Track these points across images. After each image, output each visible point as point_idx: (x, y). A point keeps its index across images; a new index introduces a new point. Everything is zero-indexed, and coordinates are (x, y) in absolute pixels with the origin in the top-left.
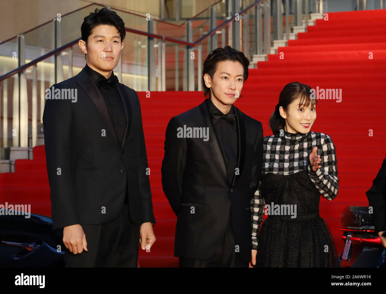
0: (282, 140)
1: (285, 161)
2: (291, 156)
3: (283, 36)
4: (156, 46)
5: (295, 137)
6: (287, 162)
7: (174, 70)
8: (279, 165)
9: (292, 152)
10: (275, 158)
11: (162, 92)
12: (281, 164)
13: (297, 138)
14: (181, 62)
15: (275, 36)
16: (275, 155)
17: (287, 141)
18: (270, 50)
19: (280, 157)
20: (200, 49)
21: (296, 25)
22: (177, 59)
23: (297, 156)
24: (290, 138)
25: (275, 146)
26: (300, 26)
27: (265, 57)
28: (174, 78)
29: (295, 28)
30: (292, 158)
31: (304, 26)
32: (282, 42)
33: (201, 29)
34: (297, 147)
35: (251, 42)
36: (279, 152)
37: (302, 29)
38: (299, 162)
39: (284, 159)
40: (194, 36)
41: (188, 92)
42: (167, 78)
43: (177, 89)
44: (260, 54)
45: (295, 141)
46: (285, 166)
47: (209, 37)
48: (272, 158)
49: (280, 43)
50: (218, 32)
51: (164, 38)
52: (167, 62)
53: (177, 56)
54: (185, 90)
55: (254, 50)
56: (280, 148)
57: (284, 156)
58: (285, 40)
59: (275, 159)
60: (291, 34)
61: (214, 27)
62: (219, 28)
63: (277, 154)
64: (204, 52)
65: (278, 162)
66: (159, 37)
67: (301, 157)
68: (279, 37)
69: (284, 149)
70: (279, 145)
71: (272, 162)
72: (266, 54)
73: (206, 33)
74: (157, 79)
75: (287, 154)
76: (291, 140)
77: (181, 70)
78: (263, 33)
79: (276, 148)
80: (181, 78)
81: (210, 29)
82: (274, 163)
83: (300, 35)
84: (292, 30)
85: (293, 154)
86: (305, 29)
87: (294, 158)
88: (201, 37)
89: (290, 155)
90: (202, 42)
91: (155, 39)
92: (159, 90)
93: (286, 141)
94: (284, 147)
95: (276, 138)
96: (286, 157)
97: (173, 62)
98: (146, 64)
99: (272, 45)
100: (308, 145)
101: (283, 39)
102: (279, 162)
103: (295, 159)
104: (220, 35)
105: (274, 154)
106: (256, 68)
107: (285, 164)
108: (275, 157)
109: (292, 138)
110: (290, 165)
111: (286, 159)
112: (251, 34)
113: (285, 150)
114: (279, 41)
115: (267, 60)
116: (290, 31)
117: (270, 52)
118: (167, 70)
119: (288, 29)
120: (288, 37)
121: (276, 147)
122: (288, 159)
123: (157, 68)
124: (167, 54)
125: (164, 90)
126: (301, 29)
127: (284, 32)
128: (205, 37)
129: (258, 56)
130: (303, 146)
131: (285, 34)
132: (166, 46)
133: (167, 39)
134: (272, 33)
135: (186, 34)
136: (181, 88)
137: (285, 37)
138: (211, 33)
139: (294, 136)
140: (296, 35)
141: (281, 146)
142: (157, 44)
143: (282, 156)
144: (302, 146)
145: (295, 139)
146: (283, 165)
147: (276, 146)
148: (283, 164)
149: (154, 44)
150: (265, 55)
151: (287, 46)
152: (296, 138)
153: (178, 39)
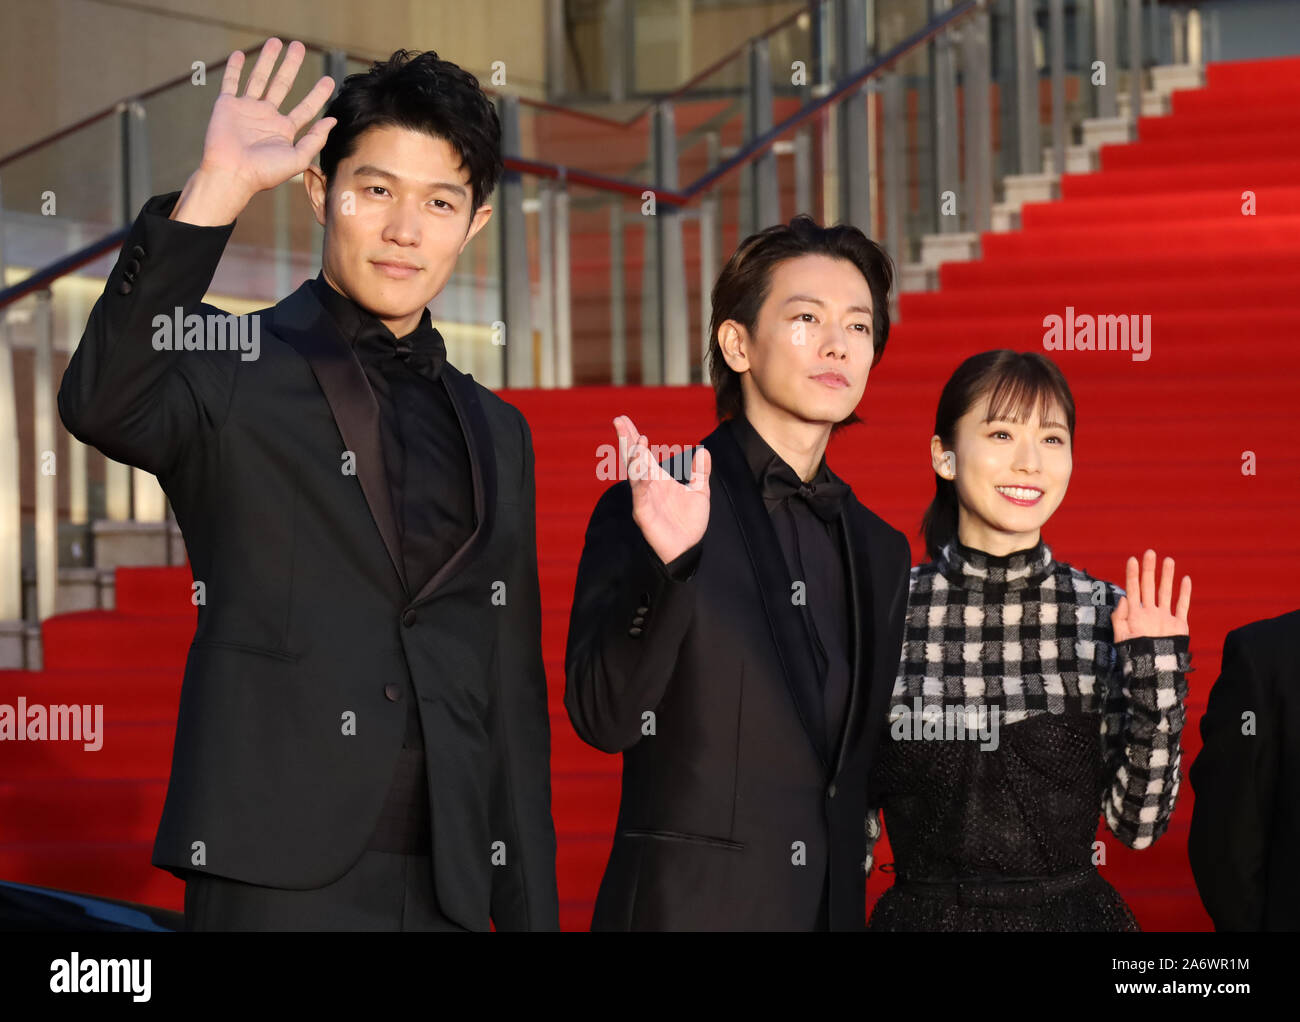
0: (950, 586)
1: (967, 670)
2: (988, 651)
3: (1042, 158)
4: (530, 206)
5: (1002, 570)
6: (974, 674)
7: (604, 301)
8: (945, 688)
9: (993, 633)
10: (927, 657)
11: (557, 393)
12: (952, 680)
13: (1012, 575)
14: (633, 268)
15: (1009, 159)
16: (924, 647)
17: (973, 587)
18: (990, 215)
19: (945, 652)
20: (707, 216)
21: (1094, 114)
22: (616, 257)
23: (1013, 652)
24: (982, 573)
25: (924, 608)
26: (1108, 115)
27: (972, 245)
28: (605, 335)
29: (1088, 124)
30: (994, 658)
31: (1126, 117)
32: (1039, 185)
33: (712, 138)
34: (1012, 614)
35: (913, 184)
36: (941, 635)
37: (1118, 128)
38: (1024, 679)
39: (963, 663)
40: (684, 164)
41: (665, 391)
42: (579, 336)
43: (619, 378)
44: (952, 231)
45: (1005, 586)
46: (967, 690)
47: (745, 169)
48: (914, 656)
49: (1030, 189)
50: (780, 147)
51: (562, 174)
52: (575, 270)
53: (616, 245)
54: (651, 379)
55: (925, 219)
56: (944, 619)
57: (962, 650)
58: (1050, 175)
59: (927, 661)
60: (1072, 150)
61: (765, 125)
62: (783, 129)
63: (934, 641)
64: (725, 227)
65: (941, 672)
66: (543, 171)
67: (1030, 658)
68: (1025, 162)
69: (963, 619)
70: (941, 604)
71: (917, 673)
72: (973, 229)
73: (731, 151)
74: (537, 336)
75: (974, 641)
76: (986, 583)
77: (633, 301)
78: (962, 148)
79: (927, 617)
80: (633, 332)
81: (746, 134)
82: (926, 679)
83: (1109, 156)
84: (1078, 136)
85: (996, 644)
86: (1131, 129)
87: (1001, 662)
88: (712, 167)
89: (984, 648)
90: (717, 187)
91: (529, 181)
92: (547, 382)
93: (966, 585)
94: (962, 614)
95: (925, 577)
96: (972, 652)
97: (603, 270)
98: (493, 278)
99: (999, 194)
100: (1060, 615)
101: (1040, 170)
102: (945, 675)
103: (1006, 666)
104: (788, 159)
105: (921, 643)
106: (936, 287)
107: (967, 681)
108: (925, 653)
109: (989, 573)
110: (987, 686)
111: (970, 663)
112: (912, 151)
113: (964, 624)
114: (1027, 179)
115: (979, 255)
116: (1069, 137)
117: (989, 223)
118: (578, 302)
119: (1061, 129)
120: (1061, 161)
121: (930, 614)
122: (976, 664)
123: (534, 292)
124: (575, 237)
125: (565, 381)
126: (1112, 131)
127: (1047, 142)
128: (727, 165)
129: (943, 238)
130: (1037, 614)
131: (1048, 152)
132: (574, 205)
133: (576, 178)
134: (997, 146)
135: (651, 157)
136: (634, 375)
137: (1049, 165)
138: (754, 150)
139: (999, 566)
140: (1093, 156)
141: (948, 611)
142: (536, 196)
143: (953, 647)
144: (1033, 615)
145: (1001, 579)
146: (962, 687)
147: (928, 611)
148: (962, 684)
149: (524, 197)
150: (971, 237)
151: (1060, 196)
152: (1005, 573)
153: (619, 176)
